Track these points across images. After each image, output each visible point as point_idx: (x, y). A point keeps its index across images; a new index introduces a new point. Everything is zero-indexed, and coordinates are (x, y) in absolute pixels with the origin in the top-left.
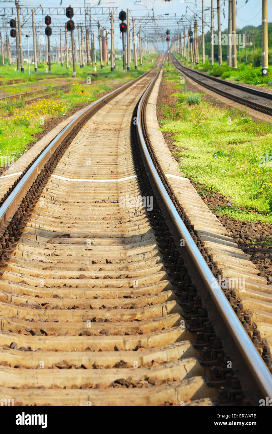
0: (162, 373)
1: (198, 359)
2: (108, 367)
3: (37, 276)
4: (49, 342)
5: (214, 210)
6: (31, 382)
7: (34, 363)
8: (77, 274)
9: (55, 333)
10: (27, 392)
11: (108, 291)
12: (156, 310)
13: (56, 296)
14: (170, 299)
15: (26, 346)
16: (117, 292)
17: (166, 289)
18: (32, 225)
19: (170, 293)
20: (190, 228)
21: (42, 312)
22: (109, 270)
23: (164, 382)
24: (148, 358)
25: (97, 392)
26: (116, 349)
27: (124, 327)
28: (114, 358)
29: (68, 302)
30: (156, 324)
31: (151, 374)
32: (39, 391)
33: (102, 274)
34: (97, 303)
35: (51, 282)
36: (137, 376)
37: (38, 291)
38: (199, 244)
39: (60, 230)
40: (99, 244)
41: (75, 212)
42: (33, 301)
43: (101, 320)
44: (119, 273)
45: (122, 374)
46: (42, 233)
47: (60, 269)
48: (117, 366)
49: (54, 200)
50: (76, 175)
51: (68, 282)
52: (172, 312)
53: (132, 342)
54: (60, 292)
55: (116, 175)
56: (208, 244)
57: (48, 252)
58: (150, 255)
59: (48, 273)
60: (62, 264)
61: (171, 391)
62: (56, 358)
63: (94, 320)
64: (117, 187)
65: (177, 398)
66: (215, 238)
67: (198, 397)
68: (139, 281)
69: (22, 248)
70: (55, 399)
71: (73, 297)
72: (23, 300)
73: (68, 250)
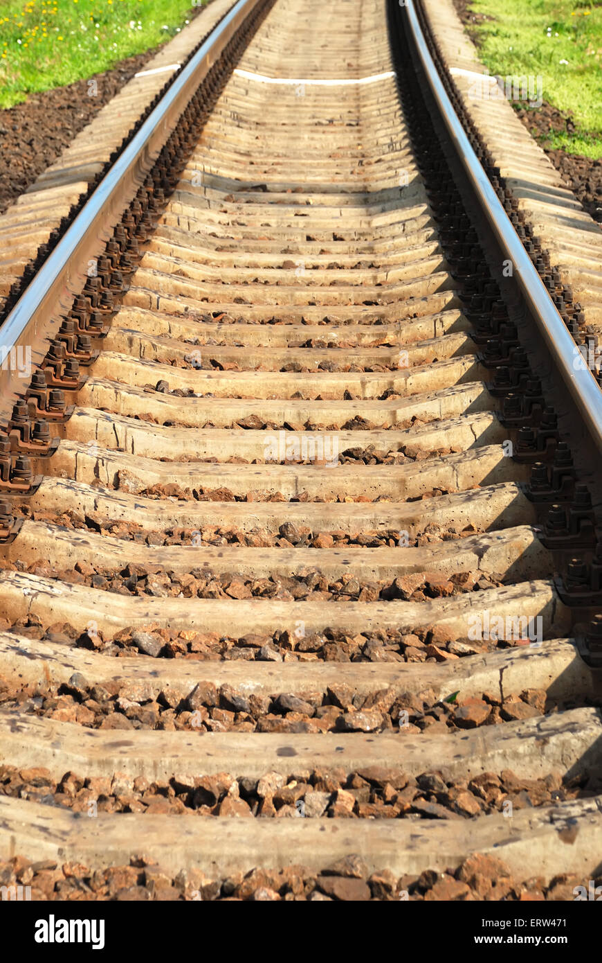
0: (431, 439)
1: (497, 414)
2: (332, 428)
3: (206, 262)
4: (227, 381)
5: (540, 140)
6: (193, 450)
7: (200, 418)
8: (279, 259)
9: (237, 365)
10: (186, 468)
11: (334, 292)
12: (423, 327)
13: (239, 300)
14: (450, 307)
15: (184, 387)
16: (352, 293)
17: (442, 289)
18: (195, 170)
19: (449, 296)
20: (492, 172)
21: (214, 327)
22: (339, 255)
23: (433, 454)
24: (404, 413)
25: (311, 470)
26: (348, 396)
27: (362, 358)
28: (344, 412)
29: (261, 311)
30: (421, 352)
31: (410, 441)
32: (209, 467)
33: (325, 260)
34: (314, 314)
35: (231, 273)
36: (384, 443)
37: (207, 289)
38: (509, 203)
39: (248, 177)
40: (322, 205)
41: (277, 143)
42: (197, 307)
43: (321, 345)
44: (356, 259)
45: (359, 440)
46: (213, 182)
47: (248, 250)
48: (348, 426)
49: (239, 120)
50: (282, 71)
51: (262, 274)
52: (453, 330)
53: (376, 384)
54: (247, 292)
55: (355, 70)
56: (527, 204)
57: (225, 218)
58: (415, 226)
59: (225, 256)
60: (251, 242)
61: (445, 470)
62: (240, 411)
63: (308, 344)
64: (358, 95)
65: (456, 482)
66: (539, 193)
67: (493, 480)
68: (394, 274)
69: (178, 210)
70: (236, 480)
71: (270, 302)
72: (180, 305)
73: (263, 216)
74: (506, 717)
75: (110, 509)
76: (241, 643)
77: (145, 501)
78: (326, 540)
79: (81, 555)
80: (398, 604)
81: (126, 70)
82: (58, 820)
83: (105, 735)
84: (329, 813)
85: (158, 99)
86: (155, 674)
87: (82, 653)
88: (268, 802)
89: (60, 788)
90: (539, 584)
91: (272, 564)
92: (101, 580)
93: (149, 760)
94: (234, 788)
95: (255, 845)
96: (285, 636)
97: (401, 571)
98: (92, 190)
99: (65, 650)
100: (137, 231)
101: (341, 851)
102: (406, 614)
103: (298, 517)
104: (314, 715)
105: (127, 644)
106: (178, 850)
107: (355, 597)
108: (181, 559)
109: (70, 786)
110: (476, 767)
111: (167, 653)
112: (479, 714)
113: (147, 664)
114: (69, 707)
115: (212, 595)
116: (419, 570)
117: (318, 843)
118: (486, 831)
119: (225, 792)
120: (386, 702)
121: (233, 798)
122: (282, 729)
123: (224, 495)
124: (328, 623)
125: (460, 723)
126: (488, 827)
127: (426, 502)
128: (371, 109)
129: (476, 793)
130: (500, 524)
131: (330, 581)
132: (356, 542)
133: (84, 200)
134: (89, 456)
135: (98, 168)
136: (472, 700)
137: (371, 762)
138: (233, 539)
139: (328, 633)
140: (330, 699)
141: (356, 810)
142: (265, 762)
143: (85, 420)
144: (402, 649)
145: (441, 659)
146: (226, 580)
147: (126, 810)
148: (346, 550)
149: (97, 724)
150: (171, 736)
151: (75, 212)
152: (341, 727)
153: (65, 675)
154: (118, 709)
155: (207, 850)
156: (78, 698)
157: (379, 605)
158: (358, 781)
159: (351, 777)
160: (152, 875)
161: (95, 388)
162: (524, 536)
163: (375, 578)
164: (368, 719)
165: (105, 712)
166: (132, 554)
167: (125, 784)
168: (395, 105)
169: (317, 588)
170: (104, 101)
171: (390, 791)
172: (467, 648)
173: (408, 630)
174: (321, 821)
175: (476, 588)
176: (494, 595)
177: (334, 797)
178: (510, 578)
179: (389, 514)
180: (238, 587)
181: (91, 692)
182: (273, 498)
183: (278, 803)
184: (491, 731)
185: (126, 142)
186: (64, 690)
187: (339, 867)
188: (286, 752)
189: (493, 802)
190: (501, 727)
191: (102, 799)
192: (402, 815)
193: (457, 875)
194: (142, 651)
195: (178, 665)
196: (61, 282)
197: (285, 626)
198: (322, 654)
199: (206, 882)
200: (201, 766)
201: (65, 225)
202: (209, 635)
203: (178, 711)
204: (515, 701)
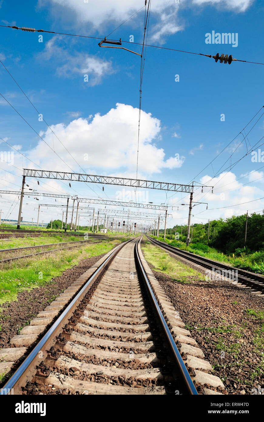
0: (135, 304)
1: (144, 302)
2: (123, 301)
3: (110, 279)
4: (111, 294)
5: (151, 269)
6: (106, 302)
7: (107, 298)
8: (119, 279)
9: (113, 292)
10: (105, 305)
11: (125, 284)
12: (135, 290)
13: (114, 284)
14: (139, 288)
15: (106, 294)
16: (127, 285)
17: (138, 285)
18: (110, 267)
19: (139, 286)
20: (145, 272)
21: (110, 287)
22: (126, 280)
23: (135, 306)
24: (132, 301)
25: (120, 306)
26: (126, 298)
27: (128, 293)
28: (125, 300)
30: (135, 293)
31: (133, 304)
32: (107, 305)
33: (124, 280)
34: (123, 287)
35: (113, 281)
36: (130, 304)
37: (110, 282)
38: (147, 276)
39: (116, 269)
40: (124, 273)
41: (120, 265)
42: (108, 284)
43: (123, 291)
44: (128, 280)
45: (126, 303)
46: (113, 269)
47: (115, 278)
48: (125, 301)
49: (116, 262)
50: (121, 257)
51: (117, 281)
52: (139, 291)
53: (129, 296)
54: (115, 283)
55: (130, 258)
56: (149, 276)
58: (136, 277)
59: (113, 278)
60: (116, 277)
61: (137, 308)
62: (112, 298)
63: (121, 290)
64: (130, 261)
65: (138, 310)
66: (150, 275)
67: (143, 310)
68: (133, 283)
69: (107, 272)
70: (111, 307)
71: (117, 285)
72: (106, 284)
73: (118, 274)
74: (142, 341)
75: (95, 309)
76: (110, 328)
77: (100, 308)
78: (121, 316)
79: (91, 314)
80: (130, 325)
81: (103, 255)
82: (85, 349)
83: (92, 338)
84: (119, 352)
85: (107, 259)
86: (99, 331)
87: (90, 327)
88: (111, 349)
89: (86, 344)
90: (147, 324)
91: (115, 318)
92: (93, 318)
93: (97, 342)
94: (107, 347)
95: (109, 355)
96: (115, 328)
97: (130, 321)
98: (98, 269)
99: (88, 327)
100: (102, 274)
101: (120, 357)
102: (130, 327)
103: (119, 313)
104: (118, 339)
105: (96, 327)
106: (100, 354)
107: (124, 324)
108: (104, 316)
109: (87, 344)
110: (137, 348)
111: (100, 328)
112: (138, 341)
113: (98, 330)
114: (88, 334)
115: (107, 322)
116: (132, 321)
117: (117, 356)
118: (138, 356)
119: (106, 347)
120: (127, 338)
121: (107, 349)
122: (114, 340)
123: (109, 309)
124: (121, 327)
125: (136, 342)
127: (134, 312)
128: (131, 263)
129: (137, 351)
130: (143, 316)
131: (121, 321)
132: (125, 316)
133: (97, 270)
134: (93, 302)
135: (99, 266)
136: (138, 339)
137: (124, 346)
138: (110, 314)
139: (121, 328)
140: (120, 337)
141: (122, 352)
142: (111, 344)
143: (93, 297)
144: (130, 331)
145: (134, 333)
146: (109, 320)
147: (94, 348)
148: (124, 317)
149: (91, 337)
150: (100, 339)
151: (95, 271)
152: (121, 341)
153: (88, 330)
154: (94, 335)
155: (103, 355)
156: (89, 333)
157: (127, 325)
158: (123, 348)
159: (122, 347)
160: (96, 357)
161: (95, 293)
162: (146, 318)
163: (127, 322)
164: (124, 340)
165: (92, 335)
166: (98, 315)
167: (94, 345)
168: (134, 263)
169: (120, 322)
170: (100, 258)
171: (126, 350)
172: (138, 332)
173: (130, 329)
174: (117, 353)
175: (139, 324)
176: (141, 325)
177: (119, 350)
178: (144, 323)
179: (129, 313)
180: (110, 321)
181: (91, 332)
182: (115, 310)
183: (112, 350)
184: (140, 343)
185: (102, 264)
186: (87, 332)
187: (119, 359)
188: (114, 343)
189: (139, 352)
190: (141, 343)
191: (91, 346)
192: (127, 353)
193: (134, 361)
194: (97, 328)
195: (101, 330)
196: (93, 280)
197: (115, 327)
198: (120, 331)
199: (103, 359)
200: (103, 344)
201: (94, 273)
202: (106, 327)
203: (101, 336)
204: (143, 339)
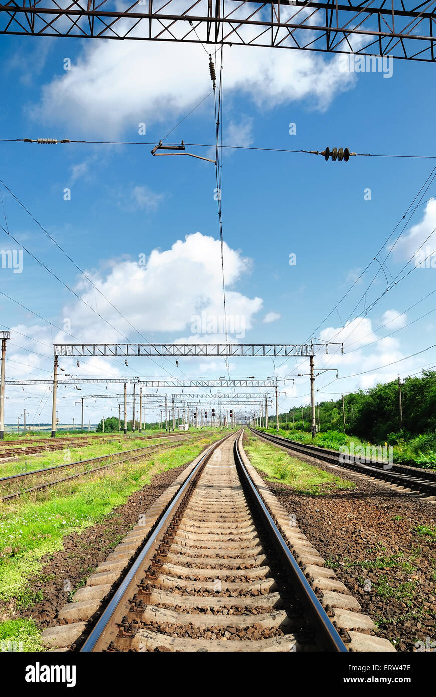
0: (245, 537)
1: (257, 532)
2: (226, 534)
3: (202, 501)
4: (206, 524)
5: (262, 478)
6: (200, 538)
7: (201, 532)
8: (215, 500)
9: (208, 521)
10: (199, 542)
11: (226, 507)
12: (243, 514)
14: (247, 510)
15: (198, 526)
16: (229, 507)
18: (200, 483)
19: (247, 508)
20: (254, 484)
21: (203, 514)
22: (226, 499)
23: (245, 539)
24: (240, 531)
25: (222, 542)
26: (229, 528)
27: (231, 520)
28: (228, 531)
29: (212, 510)
30: (243, 519)
31: (241, 537)
32: (202, 542)
33: (224, 500)
34: (222, 511)
35: (207, 503)
36: (236, 537)
37: (202, 506)
38: (257, 490)
39: (209, 484)
40: (223, 490)
41: (215, 478)
42: (200, 510)
43: (224, 517)
44: (230, 500)
45: (231, 536)
46: (204, 486)
47: (210, 498)
48: (229, 534)
49: (208, 474)
50: (215, 465)
51: (212, 503)
52: (248, 515)
53: (234, 525)
54: (210, 507)
55: (228, 465)
56: (260, 490)
57: (205, 492)
58: (240, 494)
59: (205, 500)
60: (210, 497)
61: (248, 543)
62: (208, 530)
63: (221, 517)
64: (229, 470)
65: (250, 545)
66: (262, 488)
67: (257, 545)
68: (237, 503)
69: (197, 491)
70: (208, 544)
71: (215, 508)
72: (197, 509)
73: (214, 492)
74: (261, 594)
75: (185, 550)
76: (210, 578)
77: (191, 548)
78: (225, 557)
79: (179, 560)
80: (240, 570)
81: (187, 465)
82: (176, 614)
83: (184, 597)
84: (228, 614)
85: (193, 470)
86: (193, 584)
87: (179, 579)
88: (216, 611)
89: (176, 608)
90: (266, 566)
91: (214, 562)
92: (183, 565)
93: (193, 603)
94: (209, 609)
95: (213, 621)
96: (218, 577)
97: (240, 563)
98: (181, 487)
99: (176, 579)
100: (189, 495)
101: (230, 622)
102: (241, 572)
103: (221, 552)
104: (224, 593)
105: (188, 578)
106: (199, 621)
107: (231, 569)
108: (198, 560)
109: (178, 607)
110: (256, 605)
111: (196, 580)
112: (256, 593)
113: (192, 582)
114: (177, 591)
115: (204, 568)
116: (244, 563)
117: (225, 620)
118: (258, 618)
119: (207, 610)
120: (238, 591)
121: (209, 611)
122: (218, 597)
123: (206, 547)
124: (226, 574)
125: (252, 595)
126: (259, 617)
127: (244, 549)
128: (231, 472)
129: (256, 610)
130: (259, 554)
131: (226, 565)
132: (231, 557)
133: (180, 489)
134: (180, 540)
135: (182, 483)
136: (255, 591)
137: (236, 603)
138: (208, 556)
139: (226, 576)
140: (227, 590)
141: (233, 613)
142: (215, 603)
143: (180, 532)
144: (241, 580)
145: (248, 582)
146: (207, 565)
147: (188, 613)
148: (230, 559)
149: (183, 595)
150: (197, 597)
151: (178, 491)
152: (229, 596)
153: (176, 584)
154: (187, 591)
155: (204, 622)
156: (179, 589)
157: (236, 571)
158: (233, 607)
159: (232, 607)
160: (194, 627)
161: (182, 526)
162: (263, 557)
163: (235, 565)
164: (234, 594)
165: (184, 592)
166: (189, 559)
167: (188, 607)
168: (236, 471)
169: (224, 567)
170: (183, 470)
171: (239, 610)
172: (253, 580)
173: (242, 576)
174: (226, 616)
175: (255, 567)
176: (258, 568)
177: (229, 611)
178: (261, 565)
179: (237, 552)
180: (209, 567)
181: (181, 588)
182: (215, 548)
183: (218, 612)
184: (259, 597)
185: (187, 478)
186: (176, 587)
187: (230, 626)
188: (219, 601)
189: (259, 612)
190: (261, 596)
191: (184, 610)
192: (242, 615)
193: (253, 627)
194: (191, 580)
195: (198, 583)
196: (176, 505)
197: (218, 575)
198: (225, 581)
199: (204, 628)
200: (203, 604)
201: (176, 494)
202: (204, 577)
203: (198, 592)
204: (263, 590)
